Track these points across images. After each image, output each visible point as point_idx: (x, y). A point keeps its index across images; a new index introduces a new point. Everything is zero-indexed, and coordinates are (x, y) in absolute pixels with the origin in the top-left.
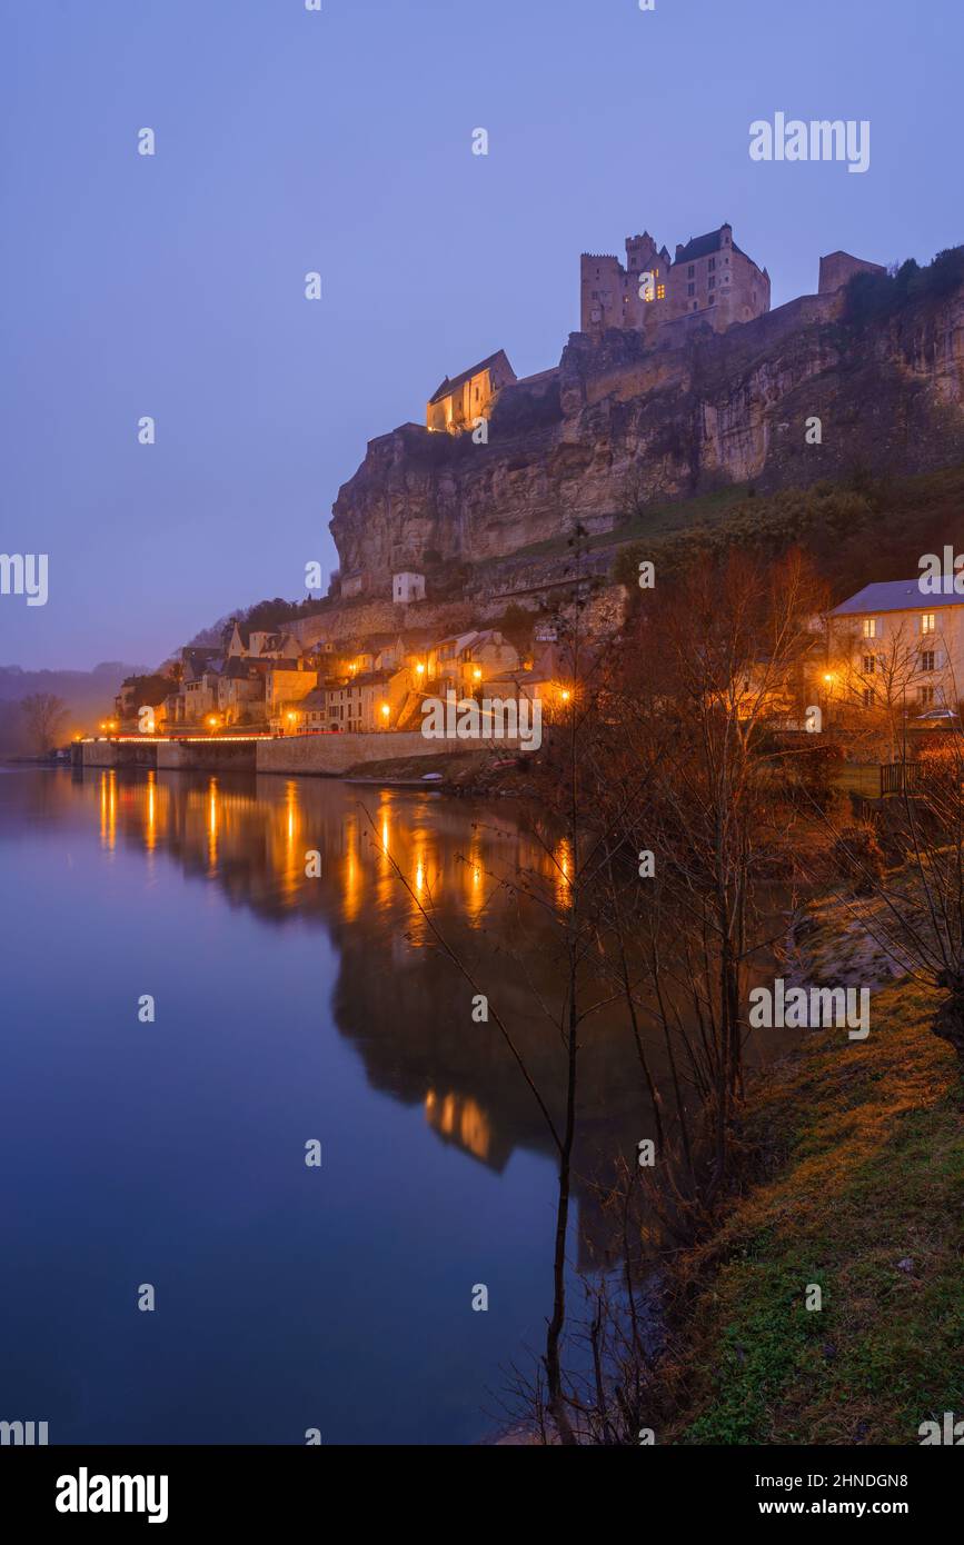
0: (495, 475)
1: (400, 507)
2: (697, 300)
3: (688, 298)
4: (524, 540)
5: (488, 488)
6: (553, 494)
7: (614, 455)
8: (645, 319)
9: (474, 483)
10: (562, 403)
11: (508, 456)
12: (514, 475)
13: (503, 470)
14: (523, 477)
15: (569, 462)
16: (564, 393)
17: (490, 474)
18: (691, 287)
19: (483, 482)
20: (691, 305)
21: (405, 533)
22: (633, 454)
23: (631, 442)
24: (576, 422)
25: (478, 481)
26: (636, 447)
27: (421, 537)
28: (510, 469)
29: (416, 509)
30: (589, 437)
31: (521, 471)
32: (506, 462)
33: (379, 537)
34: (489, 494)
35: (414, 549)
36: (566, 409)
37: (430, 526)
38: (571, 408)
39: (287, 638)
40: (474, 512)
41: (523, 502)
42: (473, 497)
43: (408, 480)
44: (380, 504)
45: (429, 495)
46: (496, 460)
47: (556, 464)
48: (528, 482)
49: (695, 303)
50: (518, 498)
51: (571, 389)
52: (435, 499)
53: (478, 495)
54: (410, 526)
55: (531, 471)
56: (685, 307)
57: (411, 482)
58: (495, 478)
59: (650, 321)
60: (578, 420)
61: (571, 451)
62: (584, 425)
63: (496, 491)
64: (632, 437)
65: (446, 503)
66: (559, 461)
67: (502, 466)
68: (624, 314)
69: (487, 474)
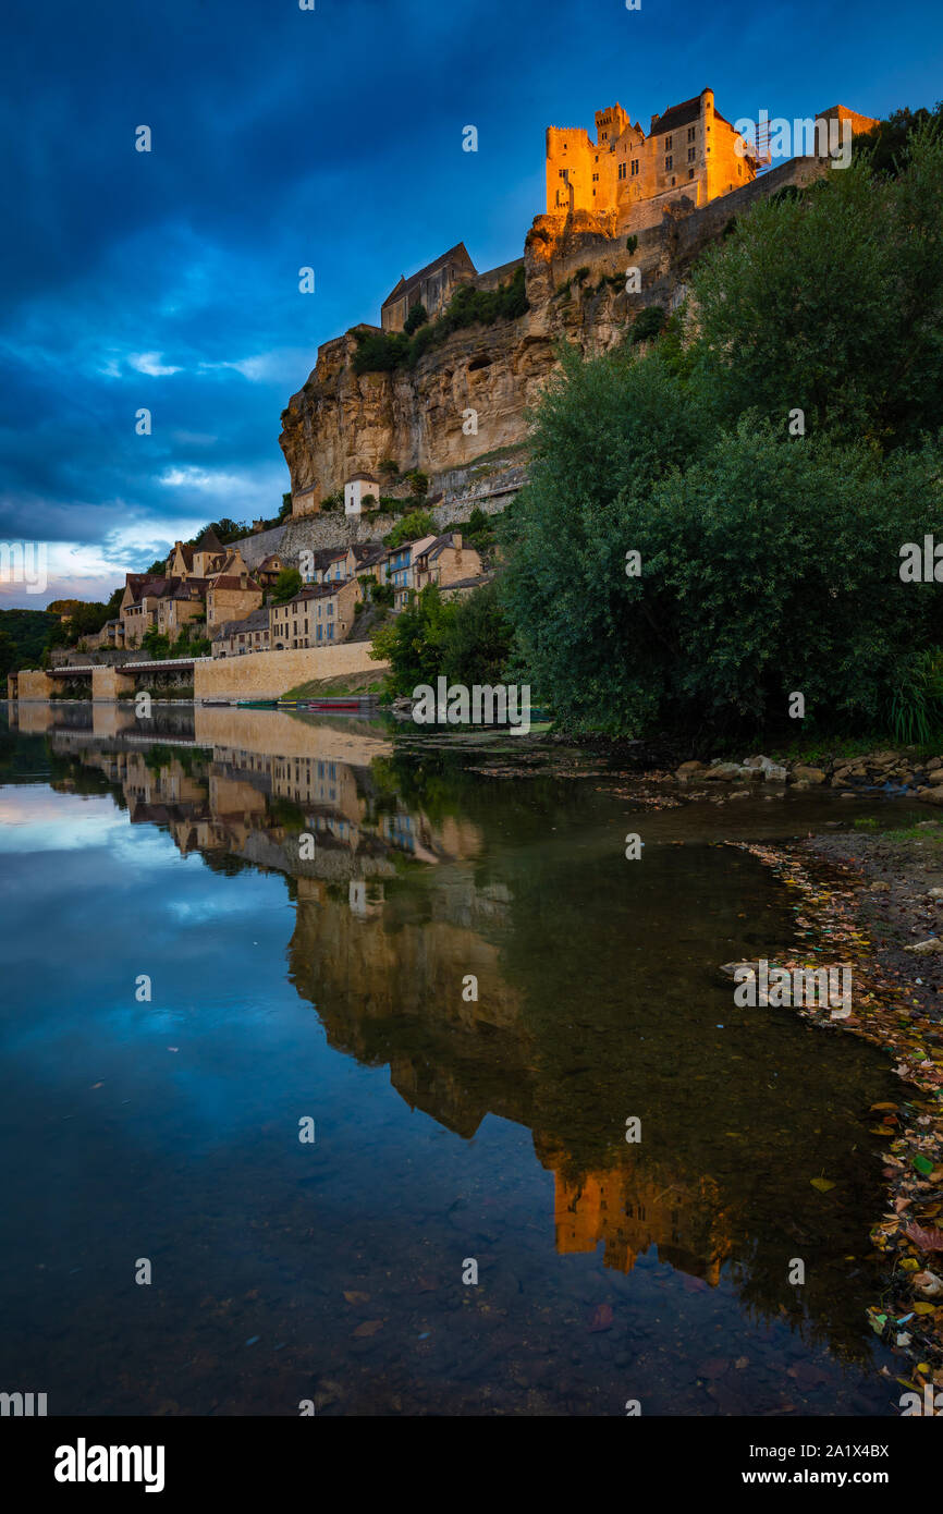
1: (353, 416)
2: (675, 175)
3: (665, 174)
4: (487, 446)
5: (447, 390)
6: (518, 394)
7: (585, 347)
8: (618, 199)
9: (433, 385)
10: (528, 292)
11: (468, 355)
12: (476, 374)
13: (464, 370)
14: (486, 377)
15: (535, 358)
16: (529, 281)
17: (450, 374)
18: (669, 161)
19: (442, 384)
20: (668, 182)
21: (359, 443)
22: (606, 345)
23: (603, 331)
24: (542, 313)
25: (437, 383)
26: (610, 336)
27: (376, 447)
28: (472, 368)
29: (370, 416)
30: (558, 328)
31: (484, 369)
32: (467, 360)
33: (331, 449)
34: (448, 397)
35: (369, 460)
36: (532, 300)
37: (385, 435)
38: (538, 297)
39: (233, 558)
40: (432, 418)
41: (486, 404)
42: (431, 401)
43: (361, 386)
44: (332, 413)
45: (385, 401)
46: (456, 359)
47: (522, 360)
48: (491, 381)
49: (674, 179)
50: (480, 399)
51: (536, 276)
52: (390, 405)
53: (437, 399)
54: (365, 435)
55: (494, 369)
56: (663, 185)
57: (364, 387)
58: (455, 379)
59: (624, 200)
60: (545, 310)
61: (537, 345)
62: (552, 314)
63: (456, 392)
64: (606, 325)
65: (402, 409)
66: (525, 356)
67: (463, 365)
68: (594, 194)
69: (446, 375)
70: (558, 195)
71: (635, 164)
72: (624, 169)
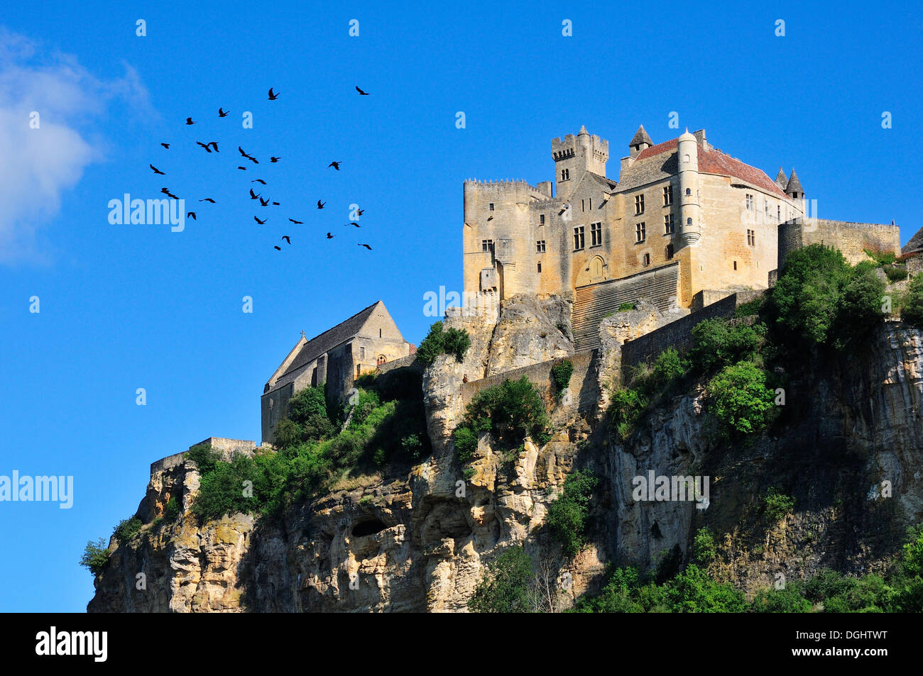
0: (335, 541)
2: (650, 250)
3: (636, 247)
6: (417, 581)
8: (575, 280)
12: (362, 543)
15: (443, 523)
18: (641, 228)
20: (640, 258)
49: (648, 255)
56: (634, 263)
59: (583, 281)
61: (444, 506)
64: (525, 492)
65: (271, 580)
66: (430, 520)
67: (343, 527)
68: (540, 270)
69: (323, 538)
70: (480, 278)
71: (596, 229)
72: (582, 235)
